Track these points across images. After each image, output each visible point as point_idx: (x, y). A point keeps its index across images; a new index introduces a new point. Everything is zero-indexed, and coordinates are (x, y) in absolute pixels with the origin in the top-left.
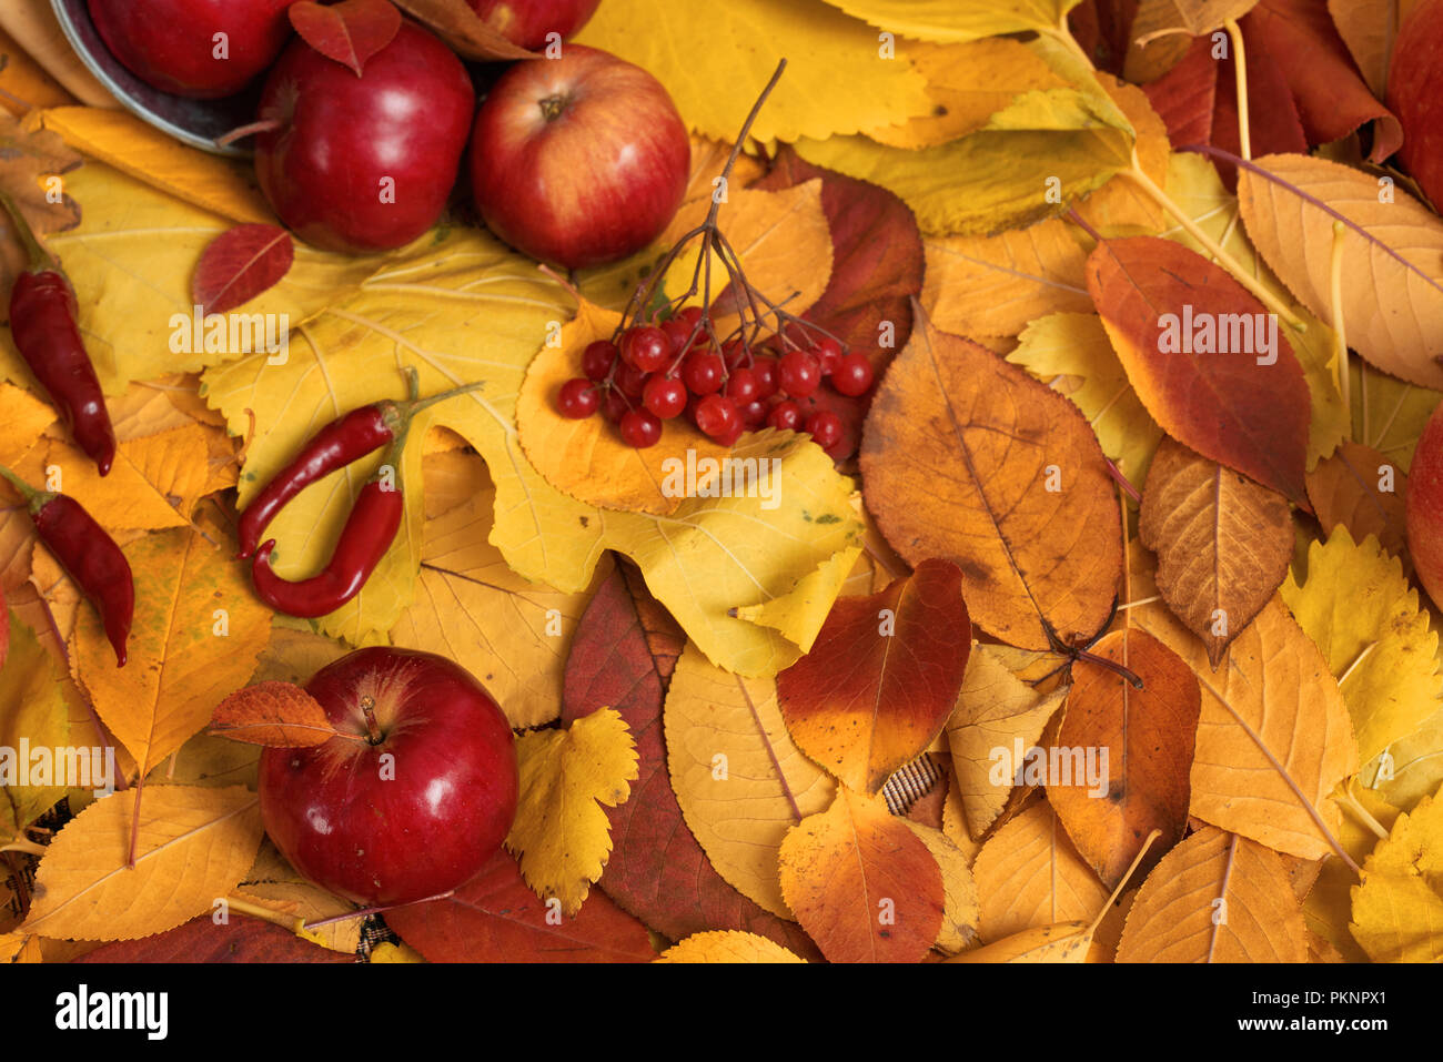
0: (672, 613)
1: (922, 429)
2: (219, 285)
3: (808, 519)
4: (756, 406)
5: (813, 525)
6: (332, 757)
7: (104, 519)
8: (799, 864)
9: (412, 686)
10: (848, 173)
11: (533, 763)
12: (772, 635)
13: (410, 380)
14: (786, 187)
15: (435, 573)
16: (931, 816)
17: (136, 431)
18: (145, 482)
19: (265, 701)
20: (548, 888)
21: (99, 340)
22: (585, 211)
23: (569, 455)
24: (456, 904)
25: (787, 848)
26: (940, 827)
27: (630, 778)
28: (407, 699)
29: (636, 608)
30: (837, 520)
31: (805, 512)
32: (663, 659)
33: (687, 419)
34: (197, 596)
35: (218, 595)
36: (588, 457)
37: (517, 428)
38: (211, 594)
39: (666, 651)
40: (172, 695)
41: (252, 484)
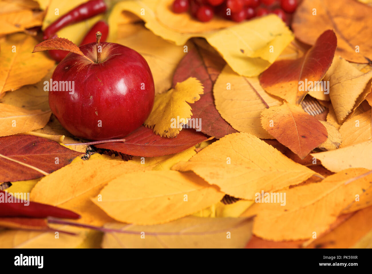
3: (272, 35)
6: (82, 64)
8: (269, 117)
16: (322, 118)
20: (165, 131)
25: (264, 113)
27: (200, 94)
28: (112, 50)
31: (270, 33)
32: (213, 75)
41: (49, 24)
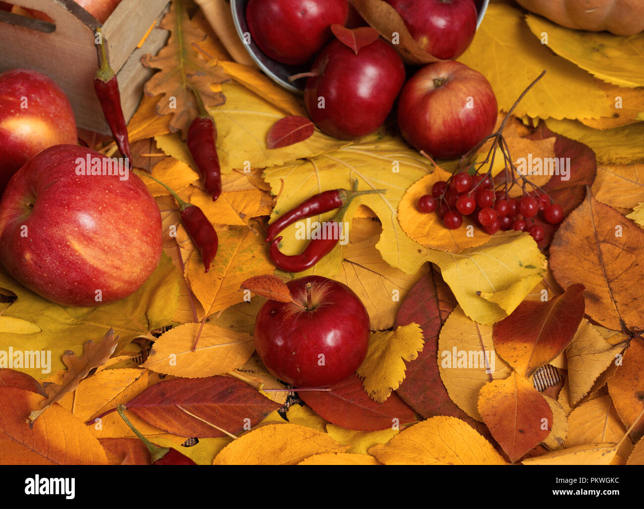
0: (453, 292)
1: (581, 240)
2: (279, 137)
3: (521, 265)
4: (507, 220)
5: (523, 268)
6: (289, 311)
7: (212, 220)
8: (487, 396)
9: (330, 290)
10: (569, 137)
11: (377, 343)
12: (495, 307)
13: (354, 184)
14: (539, 139)
15: (350, 264)
16: (553, 394)
17: (231, 189)
18: (231, 208)
19: (265, 282)
20: (373, 391)
21: (223, 151)
22: (445, 127)
23: (418, 227)
25: (484, 389)
26: (557, 398)
27: (418, 350)
28: (326, 294)
29: (436, 289)
30: (534, 267)
31: (520, 262)
33: (473, 219)
34: (244, 255)
35: (253, 257)
36: (427, 228)
37: (398, 212)
38: (250, 256)
39: (446, 310)
40: (226, 290)
41: (277, 215)
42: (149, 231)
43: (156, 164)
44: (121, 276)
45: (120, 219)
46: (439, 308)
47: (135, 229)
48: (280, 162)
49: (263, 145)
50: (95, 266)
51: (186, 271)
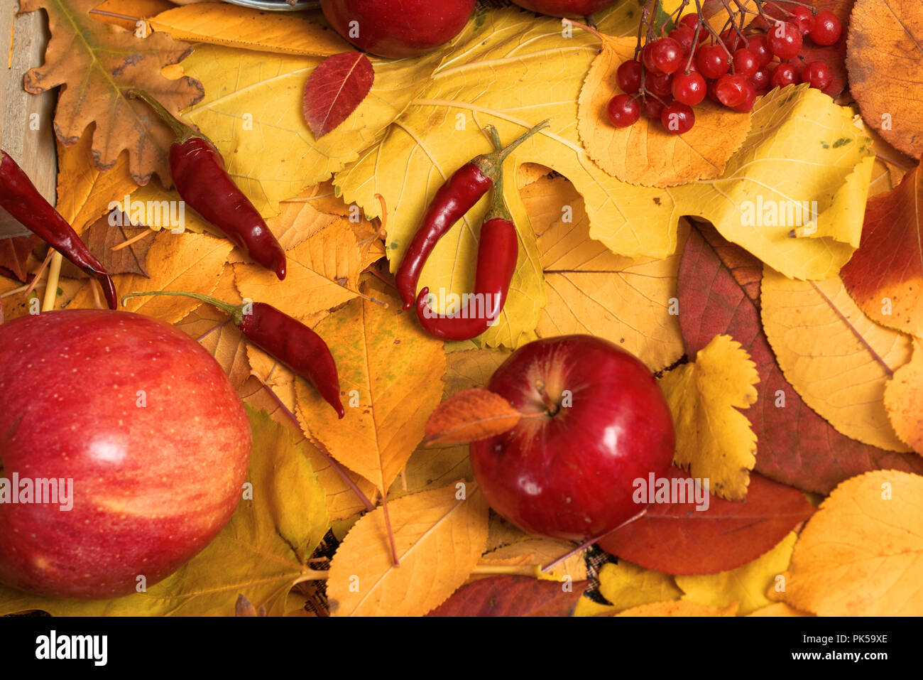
0: (746, 248)
1: (891, 53)
2: (323, 109)
3: (826, 147)
4: (759, 74)
5: (831, 150)
6: (525, 435)
7: (293, 312)
9: (568, 363)
11: (676, 393)
12: (826, 242)
13: (491, 136)
15: (556, 274)
17: (296, 239)
18: (316, 274)
19: (461, 407)
20: (717, 484)
21: (245, 177)
23: (629, 155)
24: (652, 519)
25: (889, 398)
27: (754, 383)
28: (567, 374)
29: (717, 254)
30: (848, 141)
31: (822, 143)
32: (750, 287)
33: (711, 100)
34: (382, 348)
35: (397, 342)
37: (584, 147)
38: (391, 343)
39: (750, 280)
40: (389, 427)
41: (396, 250)
42: (216, 404)
43: (146, 254)
44: (210, 503)
45: (161, 419)
46: (737, 283)
47: (193, 417)
48: (352, 155)
49: (304, 134)
50: (162, 517)
51: (304, 426)
